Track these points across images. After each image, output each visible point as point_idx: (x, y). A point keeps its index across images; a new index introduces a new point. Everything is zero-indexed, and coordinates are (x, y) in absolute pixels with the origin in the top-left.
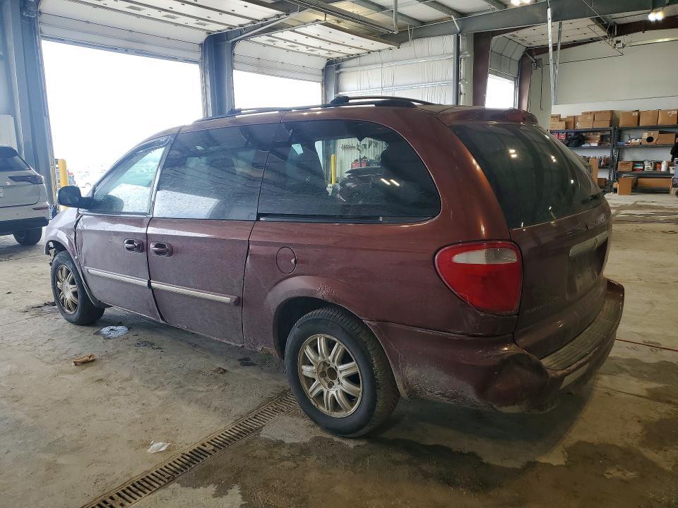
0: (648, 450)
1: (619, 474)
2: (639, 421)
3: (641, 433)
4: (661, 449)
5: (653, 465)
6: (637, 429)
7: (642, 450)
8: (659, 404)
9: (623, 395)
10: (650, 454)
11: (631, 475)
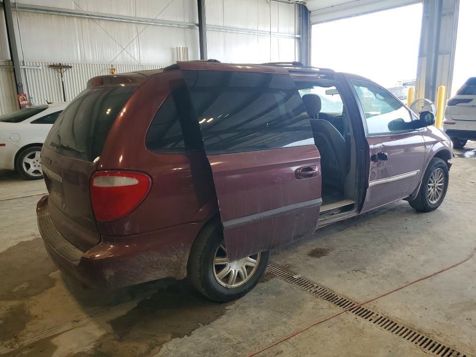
0: (16, 304)
1: (22, 286)
2: (37, 316)
3: (29, 311)
4: (11, 309)
5: (8, 299)
6: (34, 311)
7: (20, 302)
8: (35, 339)
9: (67, 328)
10: (14, 303)
11: (16, 289)
